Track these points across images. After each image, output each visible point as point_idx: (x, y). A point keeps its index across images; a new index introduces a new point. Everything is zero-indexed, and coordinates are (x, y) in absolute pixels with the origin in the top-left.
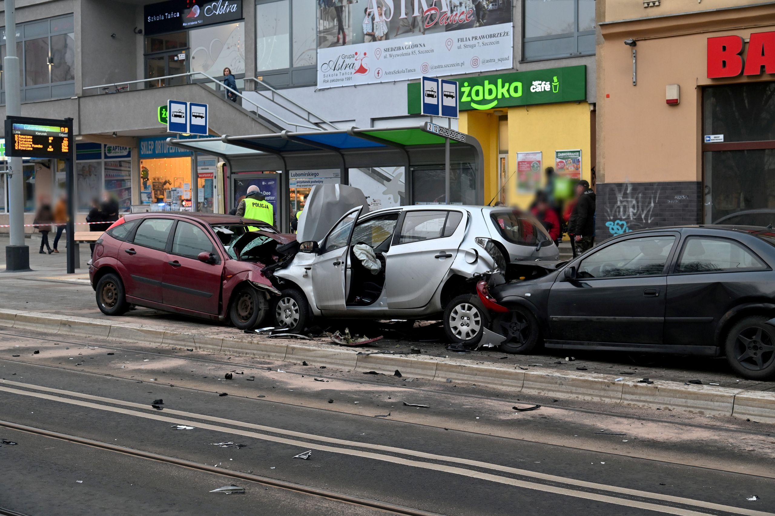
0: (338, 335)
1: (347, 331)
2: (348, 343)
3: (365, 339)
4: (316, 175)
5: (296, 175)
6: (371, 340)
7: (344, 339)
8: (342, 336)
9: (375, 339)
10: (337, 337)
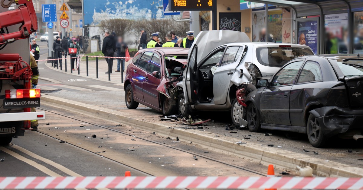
0: (184, 119)
1: (190, 117)
2: (190, 123)
3: (200, 121)
4: (337, 17)
5: (328, 18)
6: (204, 121)
7: (188, 121)
8: (187, 120)
9: (206, 121)
10: (184, 121)
